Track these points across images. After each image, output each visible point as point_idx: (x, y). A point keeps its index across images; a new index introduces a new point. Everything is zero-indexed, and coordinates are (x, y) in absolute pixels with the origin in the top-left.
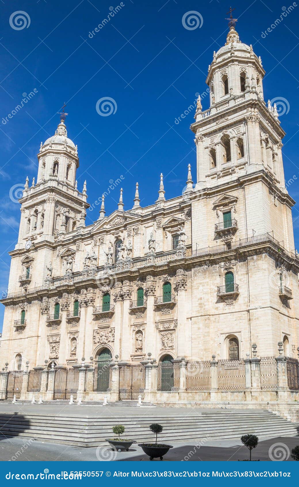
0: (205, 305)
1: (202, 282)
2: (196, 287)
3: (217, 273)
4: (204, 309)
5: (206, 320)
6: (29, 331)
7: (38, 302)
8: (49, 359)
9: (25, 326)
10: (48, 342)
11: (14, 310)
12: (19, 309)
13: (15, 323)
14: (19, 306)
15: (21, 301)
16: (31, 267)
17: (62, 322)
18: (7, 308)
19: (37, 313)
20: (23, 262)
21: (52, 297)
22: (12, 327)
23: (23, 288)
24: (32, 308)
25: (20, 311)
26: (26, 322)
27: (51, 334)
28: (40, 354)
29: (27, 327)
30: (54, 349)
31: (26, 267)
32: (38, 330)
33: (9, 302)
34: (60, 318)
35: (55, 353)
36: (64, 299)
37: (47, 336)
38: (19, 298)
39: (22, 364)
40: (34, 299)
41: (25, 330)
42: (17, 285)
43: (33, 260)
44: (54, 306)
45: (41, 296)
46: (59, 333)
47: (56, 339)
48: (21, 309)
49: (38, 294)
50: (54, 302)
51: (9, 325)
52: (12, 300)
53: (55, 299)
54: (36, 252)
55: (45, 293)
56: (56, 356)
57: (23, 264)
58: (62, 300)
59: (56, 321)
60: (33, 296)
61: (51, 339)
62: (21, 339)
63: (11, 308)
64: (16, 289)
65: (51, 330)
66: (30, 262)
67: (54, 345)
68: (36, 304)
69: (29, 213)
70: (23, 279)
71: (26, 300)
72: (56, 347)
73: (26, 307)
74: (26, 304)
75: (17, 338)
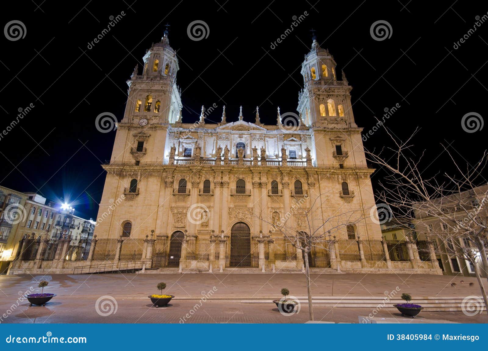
0: (331, 201)
1: (327, 185)
2: (323, 188)
3: (336, 181)
4: (331, 203)
5: (333, 211)
6: (145, 200)
7: (158, 175)
8: (173, 228)
9: (138, 194)
10: (171, 212)
11: (120, 177)
12: (129, 178)
13: (125, 191)
14: (128, 174)
15: (133, 171)
16: (146, 142)
17: (190, 196)
18: (110, 175)
19: (157, 185)
20: (135, 136)
21: (177, 172)
22: (118, 193)
23: (133, 159)
24: (149, 179)
25: (130, 179)
26: (139, 191)
27: (177, 205)
28: (164, 223)
29: (140, 195)
30: (180, 219)
31: (138, 141)
32: (158, 200)
33: (117, 169)
34: (187, 192)
35: (180, 223)
36: (195, 177)
37: (171, 207)
38: (133, 167)
39: (132, 231)
40: (154, 171)
41: (137, 199)
42: (125, 155)
43: (149, 137)
44: (179, 181)
45: (167, 170)
46: (187, 206)
47: (183, 210)
48: (131, 178)
49: (164, 168)
50: (179, 178)
51: (113, 190)
52: (122, 167)
53: (181, 176)
54: (152, 131)
55: (173, 169)
56: (182, 225)
57: (135, 138)
58: (194, 178)
59: (183, 195)
60: (155, 168)
61: (176, 210)
62: (132, 206)
63: (117, 175)
64: (123, 158)
65: (176, 202)
66: (145, 137)
67: (180, 216)
68: (156, 176)
69: (140, 96)
70: (135, 150)
71: (140, 171)
72: (182, 218)
73: (139, 177)
74: (139, 174)
75: (125, 205)
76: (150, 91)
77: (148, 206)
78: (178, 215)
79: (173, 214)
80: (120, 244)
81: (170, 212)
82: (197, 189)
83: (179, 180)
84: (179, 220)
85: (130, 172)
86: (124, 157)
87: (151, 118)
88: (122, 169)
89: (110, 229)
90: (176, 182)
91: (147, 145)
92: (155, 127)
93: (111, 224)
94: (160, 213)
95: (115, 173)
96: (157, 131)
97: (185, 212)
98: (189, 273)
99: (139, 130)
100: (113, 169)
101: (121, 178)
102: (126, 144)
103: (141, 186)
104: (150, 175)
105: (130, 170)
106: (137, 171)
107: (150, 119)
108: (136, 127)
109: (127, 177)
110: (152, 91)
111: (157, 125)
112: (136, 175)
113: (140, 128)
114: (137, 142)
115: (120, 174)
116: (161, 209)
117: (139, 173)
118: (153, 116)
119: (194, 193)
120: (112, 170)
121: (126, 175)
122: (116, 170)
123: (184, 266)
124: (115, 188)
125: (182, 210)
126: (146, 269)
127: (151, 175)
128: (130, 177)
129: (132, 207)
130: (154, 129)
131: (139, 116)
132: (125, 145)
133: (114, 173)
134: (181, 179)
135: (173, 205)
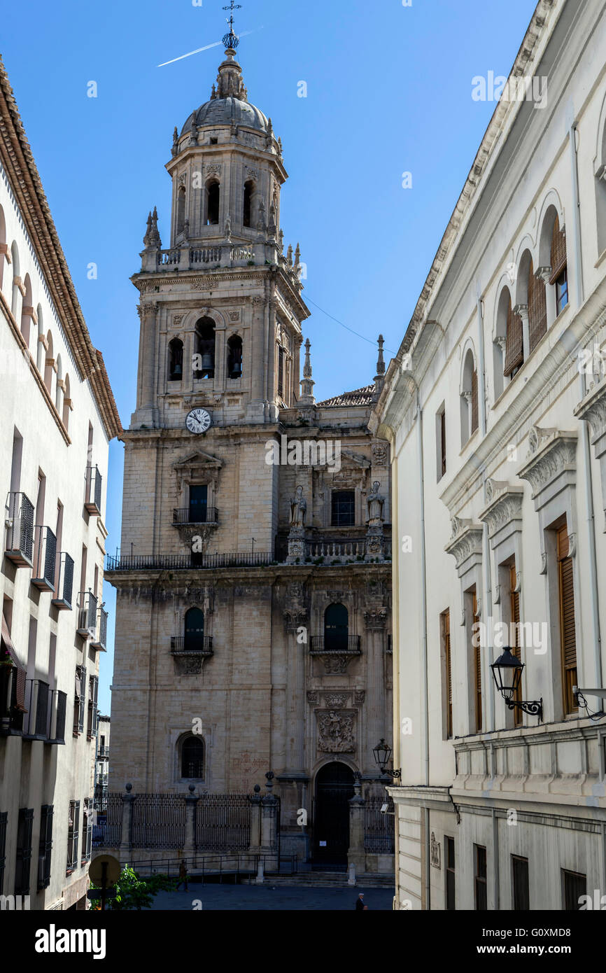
6: (231, 672)
7: (261, 594)
8: (318, 754)
9: (209, 657)
10: (310, 707)
11: (153, 604)
12: (178, 605)
13: (173, 645)
14: (176, 595)
15: (187, 583)
16: (213, 488)
17: (362, 659)
18: (126, 597)
19: (261, 624)
20: (179, 469)
21: (316, 584)
22: (154, 652)
23: (183, 545)
24: (237, 608)
25: (183, 609)
26: (211, 644)
27: (325, 687)
28: (292, 740)
29: (215, 659)
30: (338, 728)
31: (189, 483)
32: (269, 671)
33: (141, 580)
34: (352, 646)
35: (339, 740)
36: (373, 599)
37: (309, 692)
38: (186, 573)
39: (207, 763)
40: (247, 583)
41: (208, 667)
42: (157, 533)
43: (220, 468)
44: (323, 612)
45: (284, 579)
46: (354, 688)
47: (344, 701)
48: (185, 603)
49: (277, 574)
50: (323, 600)
51: (140, 646)
52: (156, 576)
53: (329, 594)
54: (227, 445)
55: (303, 576)
56: (346, 746)
57: (179, 475)
58: (369, 602)
59: (342, 655)
60: (251, 574)
61: (322, 700)
62: (197, 690)
63: (145, 598)
64: (154, 543)
65: (321, 677)
66: (208, 472)
67: (335, 719)
68: (256, 599)
69: (175, 323)
70: (184, 517)
71: (207, 583)
72: (344, 723)
73: (207, 601)
74: (206, 593)
75: (179, 688)
76: (205, 302)
77: (242, 692)
78: (332, 715)
79: (317, 712)
80: (193, 808)
81: (307, 706)
82: (381, 635)
83: (325, 607)
84: (334, 732)
85: (180, 586)
86: (157, 541)
87: (218, 401)
88: (157, 580)
89: (148, 757)
90: (316, 614)
91: (218, 495)
92: (237, 436)
93: (148, 742)
94: (279, 711)
95: (139, 593)
96: (241, 446)
97: (349, 705)
98: (375, 886)
99: (189, 449)
100: (132, 580)
101: (156, 605)
102: (156, 498)
103: (217, 629)
104: (237, 593)
105: (178, 582)
106: (200, 582)
107: (218, 404)
108: (178, 439)
109: (174, 603)
110: (213, 303)
111: (242, 430)
112: (199, 595)
113: (192, 442)
114: (188, 486)
115: (153, 596)
116: (279, 698)
117: (206, 589)
118: (223, 395)
119: (373, 646)
120: (130, 583)
121: (169, 597)
122: (139, 583)
123: (361, 869)
124: (144, 637)
125: (340, 702)
126: (265, 874)
127: (240, 595)
128: (181, 603)
129: (197, 694)
130: (232, 440)
131: (182, 397)
132: (156, 501)
133: (135, 593)
134: (328, 603)
135: (315, 685)
